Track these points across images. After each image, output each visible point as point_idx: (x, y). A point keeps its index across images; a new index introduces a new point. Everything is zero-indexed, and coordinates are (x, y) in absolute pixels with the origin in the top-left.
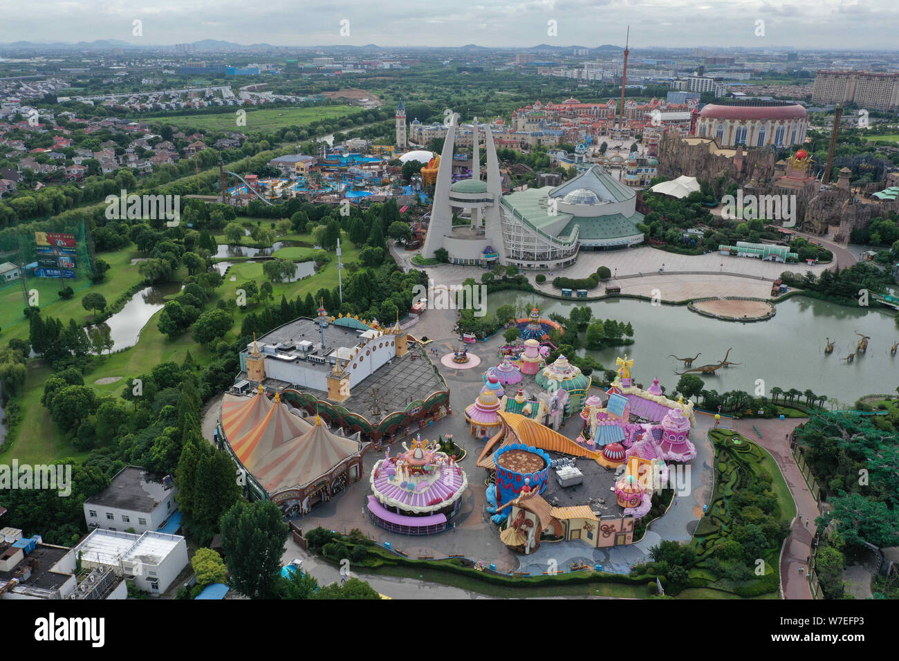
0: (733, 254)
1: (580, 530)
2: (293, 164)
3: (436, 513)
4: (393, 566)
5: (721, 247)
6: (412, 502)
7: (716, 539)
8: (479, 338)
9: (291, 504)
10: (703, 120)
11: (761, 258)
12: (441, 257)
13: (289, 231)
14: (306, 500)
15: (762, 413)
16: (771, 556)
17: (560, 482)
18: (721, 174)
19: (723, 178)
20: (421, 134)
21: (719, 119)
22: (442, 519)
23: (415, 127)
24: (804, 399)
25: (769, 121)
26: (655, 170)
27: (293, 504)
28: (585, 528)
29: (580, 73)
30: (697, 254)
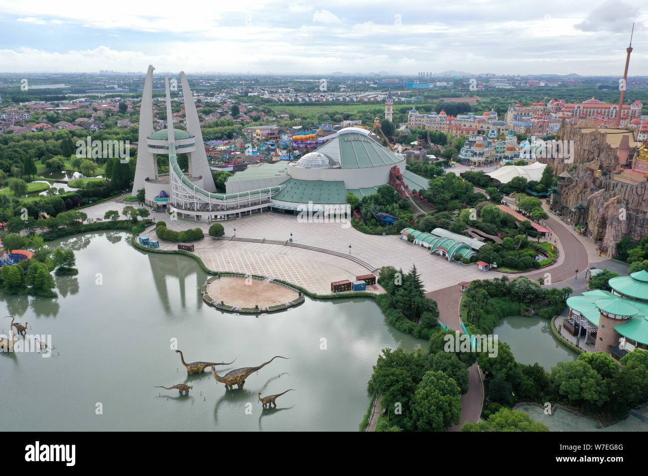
0: (411, 240)
2: (255, 131)
5: (403, 230)
30: (374, 234)
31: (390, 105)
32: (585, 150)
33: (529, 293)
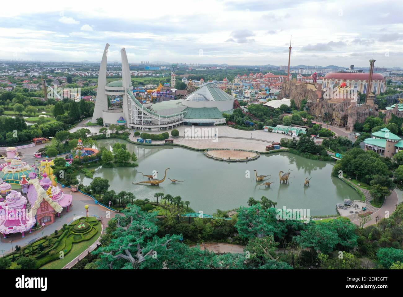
0: (271, 131)
5: (266, 127)
10: (325, 80)
11: (285, 133)
12: (100, 122)
21: (332, 79)
30: (249, 130)
31: (174, 75)
32: (298, 93)
33: (347, 142)
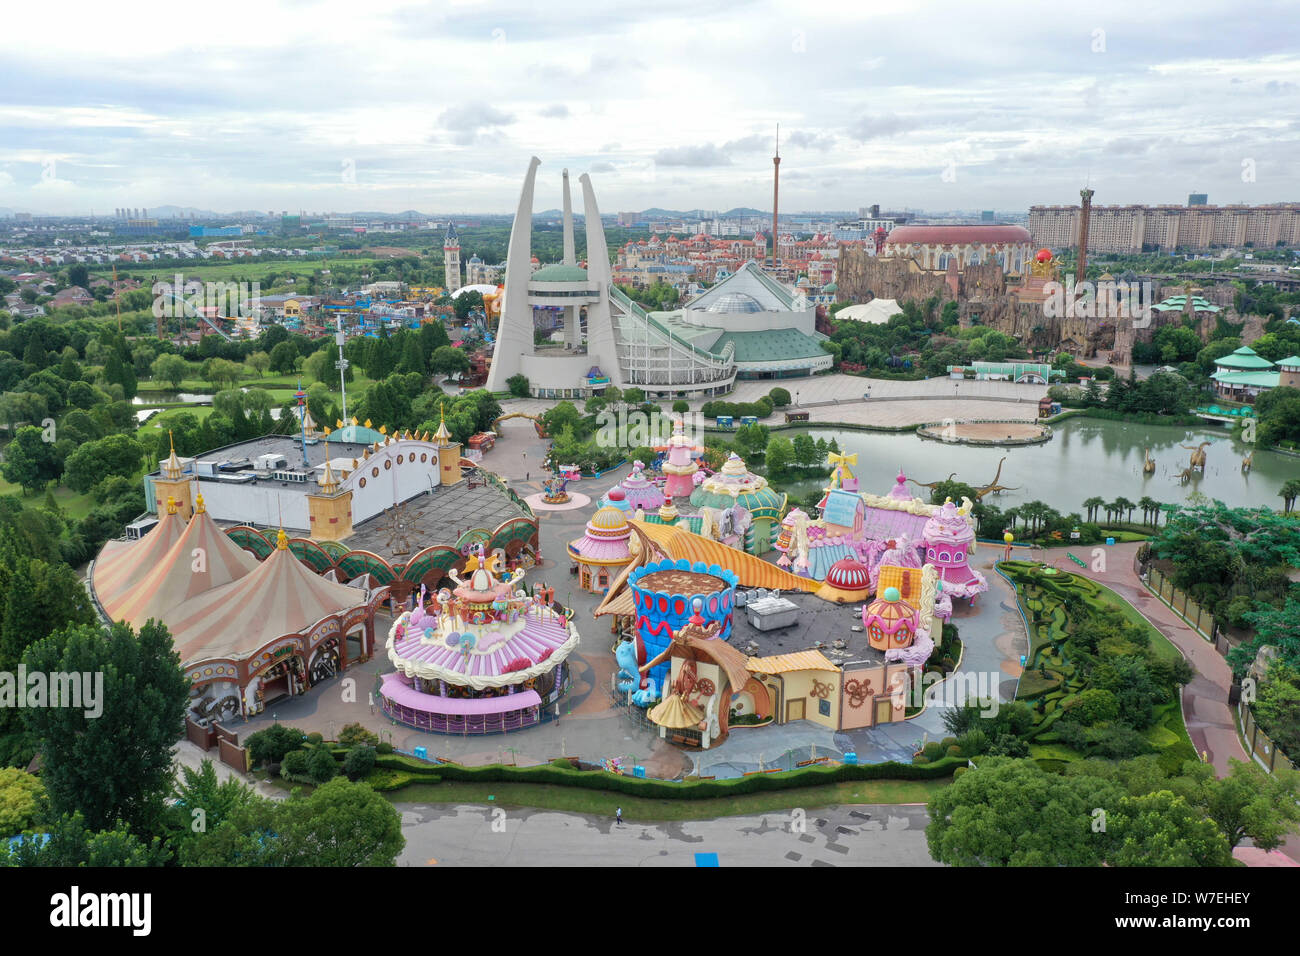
0: (970, 376)
1: (804, 700)
2: (281, 304)
3: (519, 688)
4: (432, 783)
5: (950, 368)
6: (469, 668)
7: (1059, 699)
8: (585, 472)
9: (220, 693)
10: (892, 245)
11: (1011, 379)
12: (519, 388)
13: (266, 373)
14: (252, 687)
15: (1077, 535)
16: (1168, 717)
17: (757, 623)
18: (930, 295)
19: (935, 298)
20: (483, 276)
21: (914, 245)
22: (532, 699)
23: (473, 267)
24: (1138, 516)
25: (983, 246)
26: (834, 297)
27: (225, 694)
28: (813, 694)
29: (708, 228)
31: (456, 249)
